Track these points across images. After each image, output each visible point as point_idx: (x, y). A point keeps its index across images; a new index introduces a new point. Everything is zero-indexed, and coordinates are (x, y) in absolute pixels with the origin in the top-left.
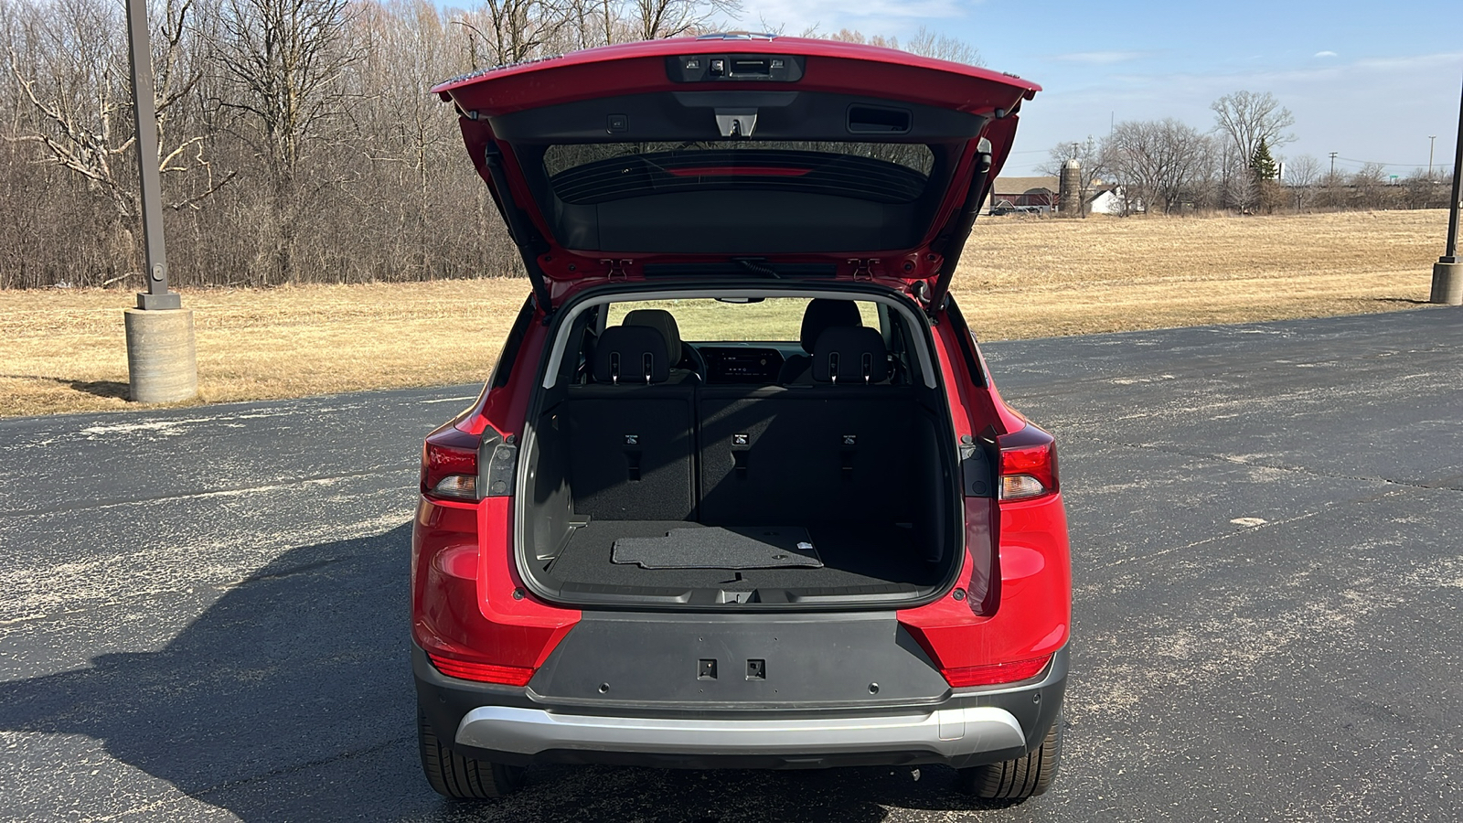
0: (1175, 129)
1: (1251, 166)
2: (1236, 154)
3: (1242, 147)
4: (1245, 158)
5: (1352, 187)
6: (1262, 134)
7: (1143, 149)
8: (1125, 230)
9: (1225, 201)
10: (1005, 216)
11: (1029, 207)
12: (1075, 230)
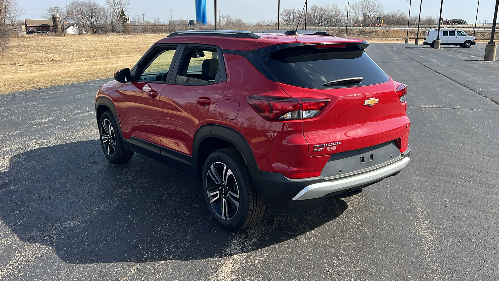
0: (92, 4)
1: (119, 18)
2: (114, 14)
3: (116, 11)
4: (117, 15)
5: (152, 26)
6: (122, 7)
7: (82, 11)
8: (85, 40)
9: (113, 30)
10: (33, 35)
11: (42, 31)
12: (67, 40)
